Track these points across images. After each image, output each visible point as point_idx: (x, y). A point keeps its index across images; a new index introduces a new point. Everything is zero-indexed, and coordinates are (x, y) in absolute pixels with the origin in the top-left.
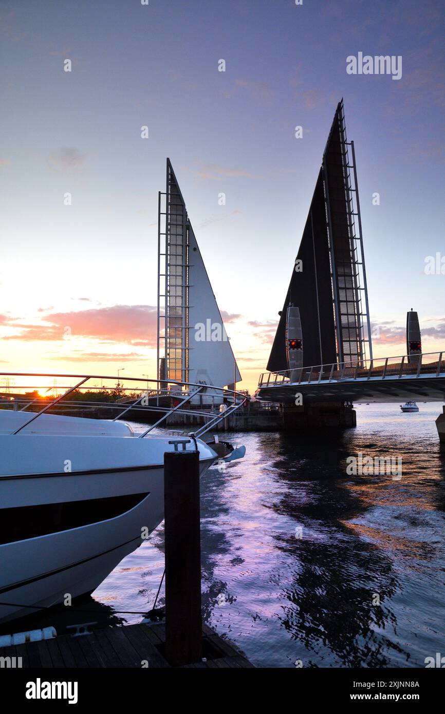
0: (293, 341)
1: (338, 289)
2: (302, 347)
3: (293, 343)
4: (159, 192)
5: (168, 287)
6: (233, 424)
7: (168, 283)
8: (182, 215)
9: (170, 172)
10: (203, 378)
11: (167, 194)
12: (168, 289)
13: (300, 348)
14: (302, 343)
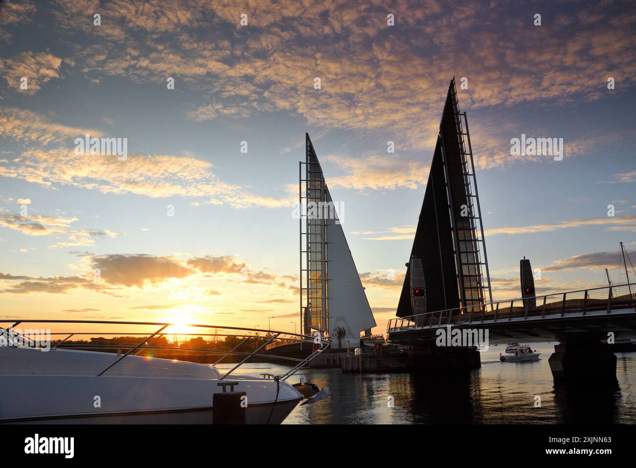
0: (417, 290)
1: (458, 241)
2: (425, 295)
3: (417, 291)
4: (300, 162)
5: (309, 244)
6: (367, 366)
7: (309, 240)
8: (320, 181)
9: (309, 144)
10: (341, 325)
11: (307, 163)
12: (309, 246)
13: (424, 295)
14: (425, 290)
